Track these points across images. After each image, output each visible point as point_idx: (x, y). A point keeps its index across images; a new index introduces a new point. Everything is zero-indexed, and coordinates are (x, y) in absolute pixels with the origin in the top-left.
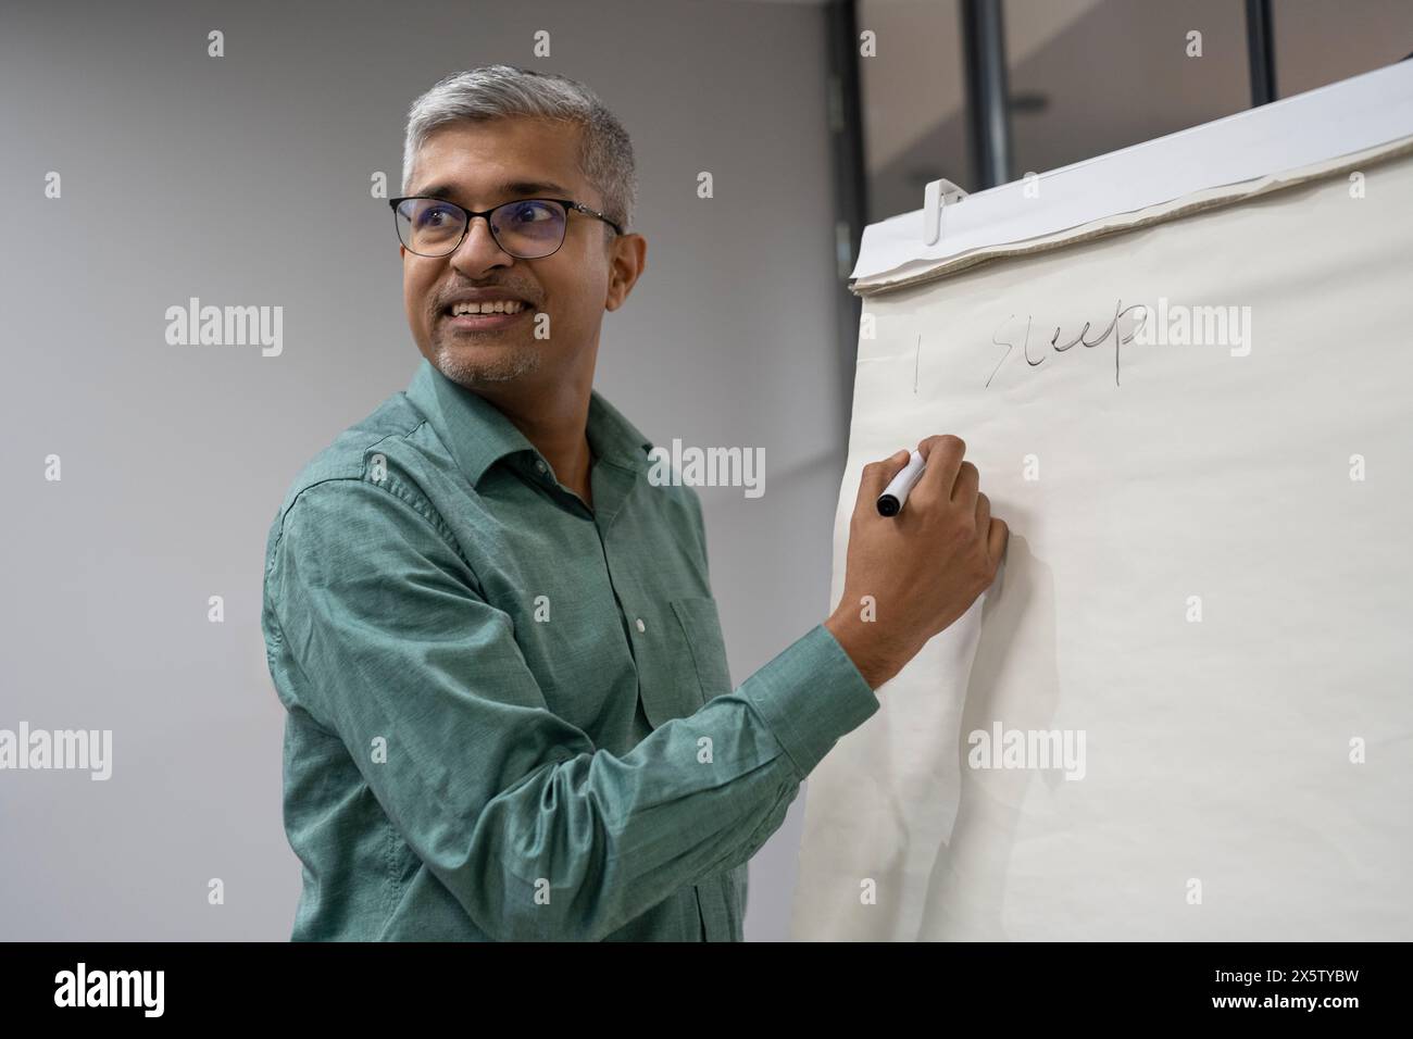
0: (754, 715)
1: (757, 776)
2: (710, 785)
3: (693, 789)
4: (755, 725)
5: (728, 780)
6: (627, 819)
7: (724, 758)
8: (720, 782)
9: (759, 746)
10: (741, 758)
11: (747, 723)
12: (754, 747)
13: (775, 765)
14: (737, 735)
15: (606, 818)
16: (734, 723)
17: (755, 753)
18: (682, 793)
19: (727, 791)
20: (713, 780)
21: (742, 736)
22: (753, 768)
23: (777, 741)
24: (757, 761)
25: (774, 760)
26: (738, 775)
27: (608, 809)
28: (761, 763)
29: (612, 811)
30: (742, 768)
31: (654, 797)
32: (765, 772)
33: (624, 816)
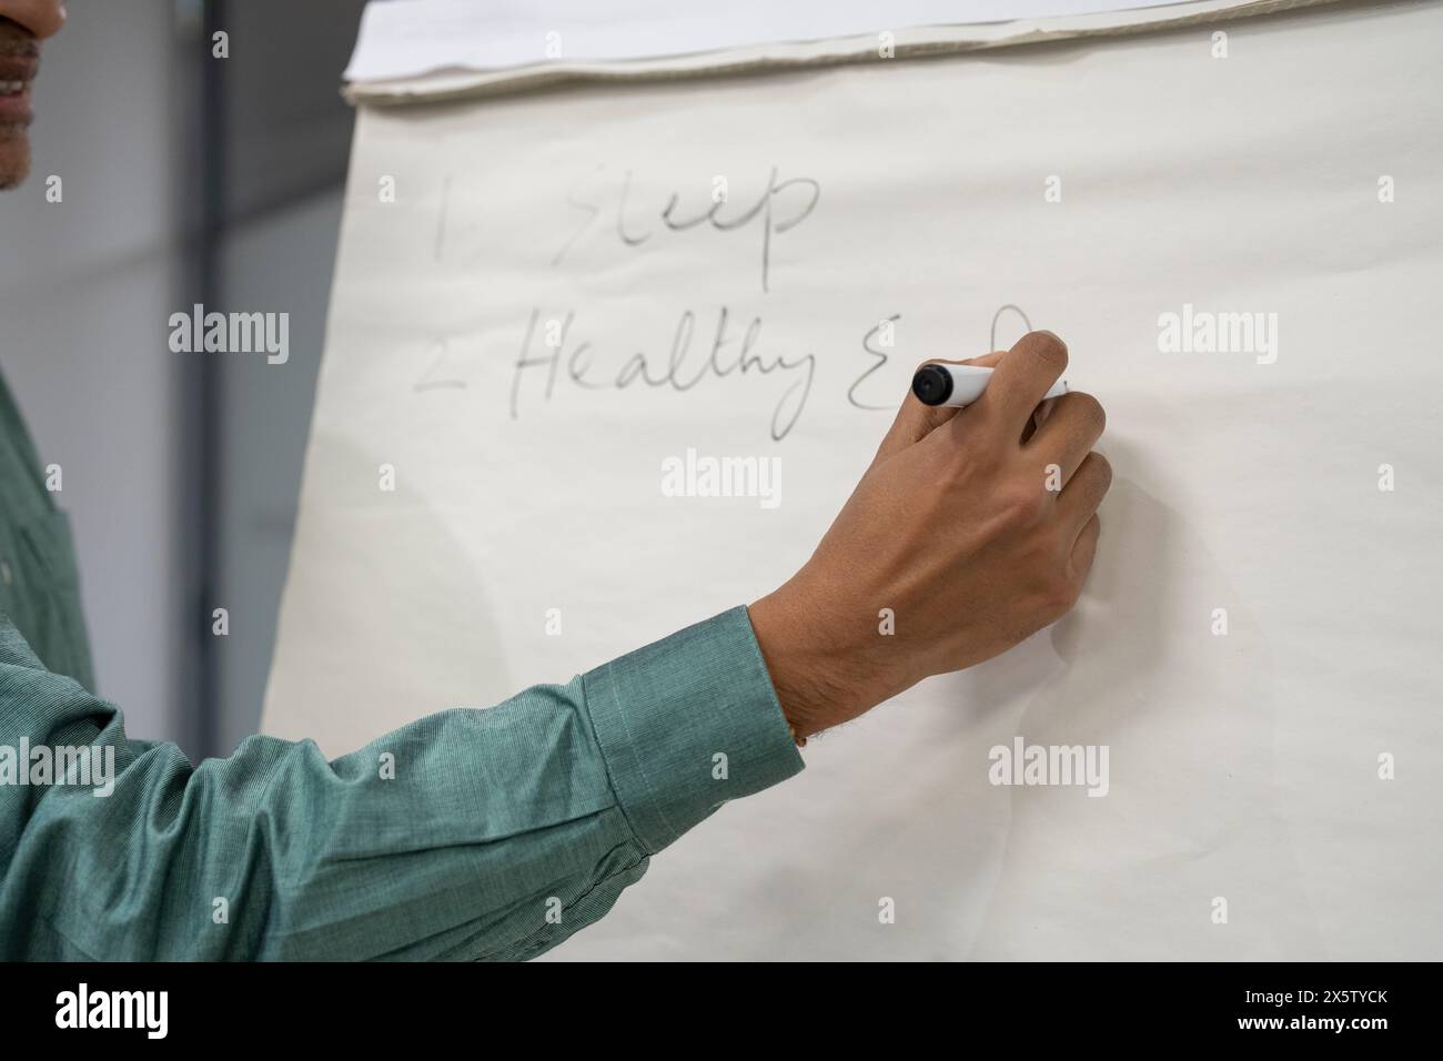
0: (582, 730)
1: (557, 837)
2: (469, 838)
3: (437, 841)
4: (578, 748)
5: (506, 833)
6: (312, 873)
7: (510, 793)
8: (492, 833)
9: (576, 785)
10: (540, 800)
11: (566, 741)
12: (569, 785)
13: (594, 824)
14: (544, 758)
15: (278, 863)
16: (544, 737)
17: (566, 795)
18: (416, 844)
19: (498, 853)
20: (482, 828)
21: (549, 763)
22: (558, 820)
23: (610, 783)
24: (567, 810)
25: (596, 814)
26: (527, 827)
27: (285, 847)
28: (574, 815)
29: (292, 852)
30: (535, 817)
31: (365, 843)
32: (575, 833)
33: (308, 865)
